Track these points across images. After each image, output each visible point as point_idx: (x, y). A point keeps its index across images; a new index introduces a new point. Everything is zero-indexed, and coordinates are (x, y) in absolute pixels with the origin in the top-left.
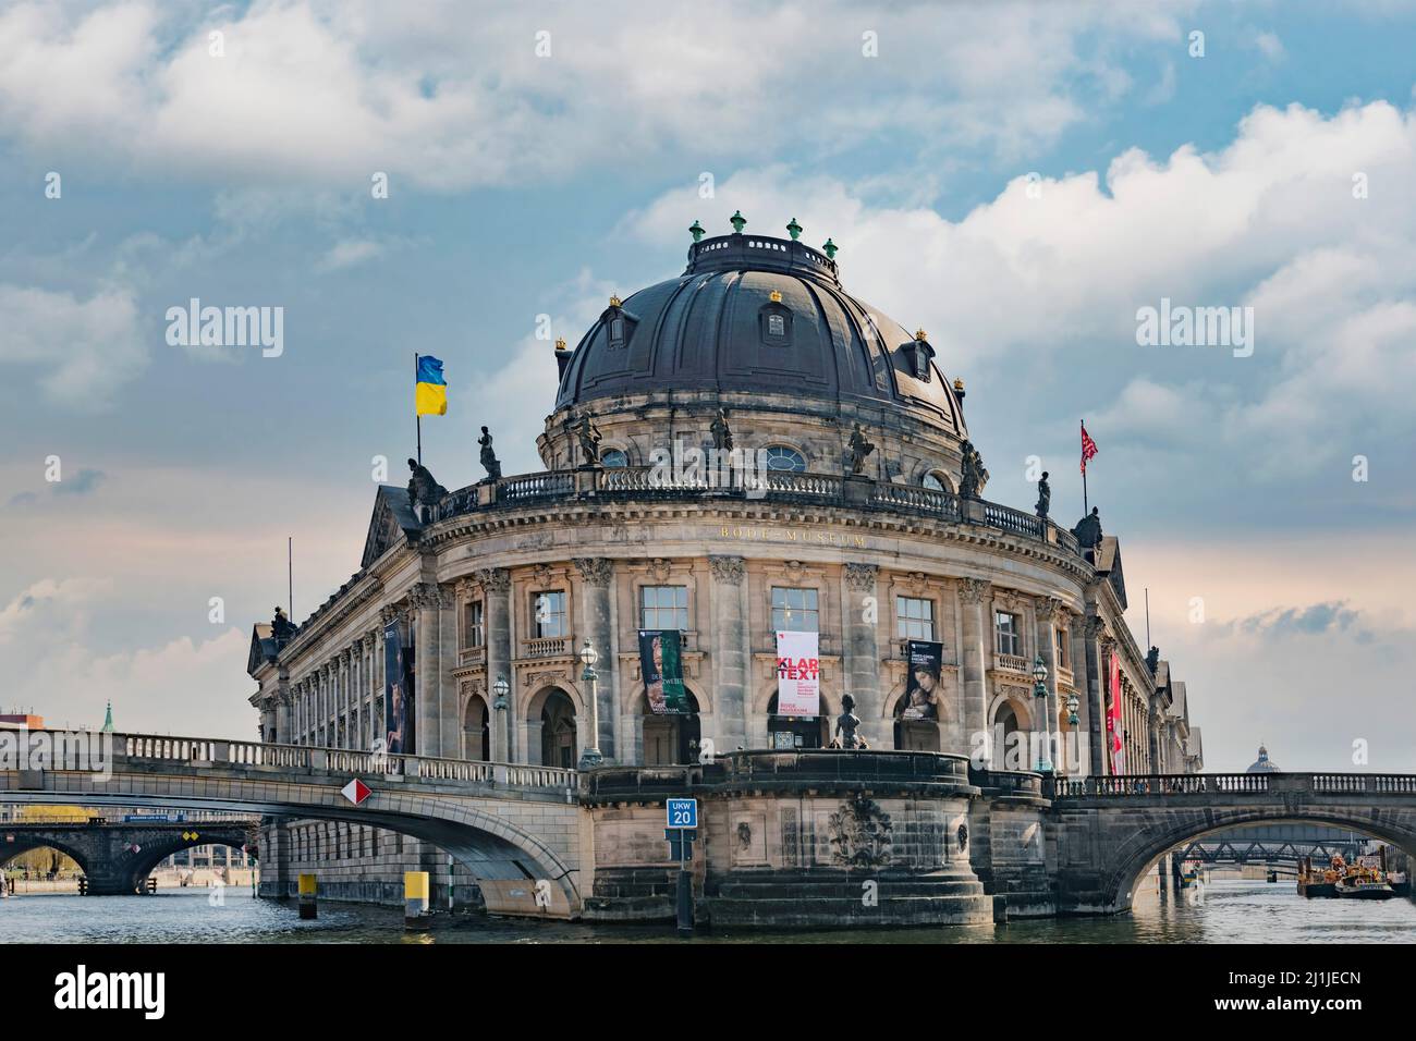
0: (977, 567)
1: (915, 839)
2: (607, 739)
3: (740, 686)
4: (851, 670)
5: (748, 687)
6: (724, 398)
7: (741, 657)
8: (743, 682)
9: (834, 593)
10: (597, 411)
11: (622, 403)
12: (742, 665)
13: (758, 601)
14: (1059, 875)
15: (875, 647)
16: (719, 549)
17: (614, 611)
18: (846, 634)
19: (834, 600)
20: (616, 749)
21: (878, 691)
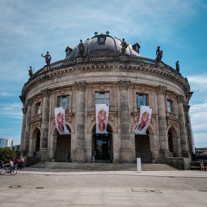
0: (162, 83)
2: (45, 142)
3: (83, 123)
4: (120, 117)
5: (86, 124)
7: (84, 114)
8: (84, 122)
9: (115, 92)
12: (84, 117)
13: (90, 97)
15: (128, 109)
16: (78, 80)
17: (51, 104)
18: (119, 105)
19: (115, 94)
20: (48, 145)
21: (130, 124)
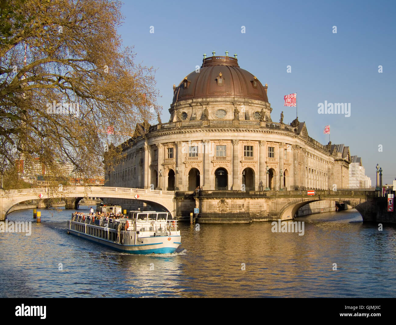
0: (263, 138)
1: (233, 207)
3: (208, 168)
4: (233, 164)
6: (208, 100)
7: (209, 162)
10: (181, 104)
11: (187, 102)
14: (269, 213)
15: (238, 158)
16: (205, 138)
18: (232, 156)
20: (183, 183)
21: (239, 169)
